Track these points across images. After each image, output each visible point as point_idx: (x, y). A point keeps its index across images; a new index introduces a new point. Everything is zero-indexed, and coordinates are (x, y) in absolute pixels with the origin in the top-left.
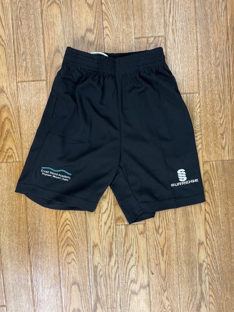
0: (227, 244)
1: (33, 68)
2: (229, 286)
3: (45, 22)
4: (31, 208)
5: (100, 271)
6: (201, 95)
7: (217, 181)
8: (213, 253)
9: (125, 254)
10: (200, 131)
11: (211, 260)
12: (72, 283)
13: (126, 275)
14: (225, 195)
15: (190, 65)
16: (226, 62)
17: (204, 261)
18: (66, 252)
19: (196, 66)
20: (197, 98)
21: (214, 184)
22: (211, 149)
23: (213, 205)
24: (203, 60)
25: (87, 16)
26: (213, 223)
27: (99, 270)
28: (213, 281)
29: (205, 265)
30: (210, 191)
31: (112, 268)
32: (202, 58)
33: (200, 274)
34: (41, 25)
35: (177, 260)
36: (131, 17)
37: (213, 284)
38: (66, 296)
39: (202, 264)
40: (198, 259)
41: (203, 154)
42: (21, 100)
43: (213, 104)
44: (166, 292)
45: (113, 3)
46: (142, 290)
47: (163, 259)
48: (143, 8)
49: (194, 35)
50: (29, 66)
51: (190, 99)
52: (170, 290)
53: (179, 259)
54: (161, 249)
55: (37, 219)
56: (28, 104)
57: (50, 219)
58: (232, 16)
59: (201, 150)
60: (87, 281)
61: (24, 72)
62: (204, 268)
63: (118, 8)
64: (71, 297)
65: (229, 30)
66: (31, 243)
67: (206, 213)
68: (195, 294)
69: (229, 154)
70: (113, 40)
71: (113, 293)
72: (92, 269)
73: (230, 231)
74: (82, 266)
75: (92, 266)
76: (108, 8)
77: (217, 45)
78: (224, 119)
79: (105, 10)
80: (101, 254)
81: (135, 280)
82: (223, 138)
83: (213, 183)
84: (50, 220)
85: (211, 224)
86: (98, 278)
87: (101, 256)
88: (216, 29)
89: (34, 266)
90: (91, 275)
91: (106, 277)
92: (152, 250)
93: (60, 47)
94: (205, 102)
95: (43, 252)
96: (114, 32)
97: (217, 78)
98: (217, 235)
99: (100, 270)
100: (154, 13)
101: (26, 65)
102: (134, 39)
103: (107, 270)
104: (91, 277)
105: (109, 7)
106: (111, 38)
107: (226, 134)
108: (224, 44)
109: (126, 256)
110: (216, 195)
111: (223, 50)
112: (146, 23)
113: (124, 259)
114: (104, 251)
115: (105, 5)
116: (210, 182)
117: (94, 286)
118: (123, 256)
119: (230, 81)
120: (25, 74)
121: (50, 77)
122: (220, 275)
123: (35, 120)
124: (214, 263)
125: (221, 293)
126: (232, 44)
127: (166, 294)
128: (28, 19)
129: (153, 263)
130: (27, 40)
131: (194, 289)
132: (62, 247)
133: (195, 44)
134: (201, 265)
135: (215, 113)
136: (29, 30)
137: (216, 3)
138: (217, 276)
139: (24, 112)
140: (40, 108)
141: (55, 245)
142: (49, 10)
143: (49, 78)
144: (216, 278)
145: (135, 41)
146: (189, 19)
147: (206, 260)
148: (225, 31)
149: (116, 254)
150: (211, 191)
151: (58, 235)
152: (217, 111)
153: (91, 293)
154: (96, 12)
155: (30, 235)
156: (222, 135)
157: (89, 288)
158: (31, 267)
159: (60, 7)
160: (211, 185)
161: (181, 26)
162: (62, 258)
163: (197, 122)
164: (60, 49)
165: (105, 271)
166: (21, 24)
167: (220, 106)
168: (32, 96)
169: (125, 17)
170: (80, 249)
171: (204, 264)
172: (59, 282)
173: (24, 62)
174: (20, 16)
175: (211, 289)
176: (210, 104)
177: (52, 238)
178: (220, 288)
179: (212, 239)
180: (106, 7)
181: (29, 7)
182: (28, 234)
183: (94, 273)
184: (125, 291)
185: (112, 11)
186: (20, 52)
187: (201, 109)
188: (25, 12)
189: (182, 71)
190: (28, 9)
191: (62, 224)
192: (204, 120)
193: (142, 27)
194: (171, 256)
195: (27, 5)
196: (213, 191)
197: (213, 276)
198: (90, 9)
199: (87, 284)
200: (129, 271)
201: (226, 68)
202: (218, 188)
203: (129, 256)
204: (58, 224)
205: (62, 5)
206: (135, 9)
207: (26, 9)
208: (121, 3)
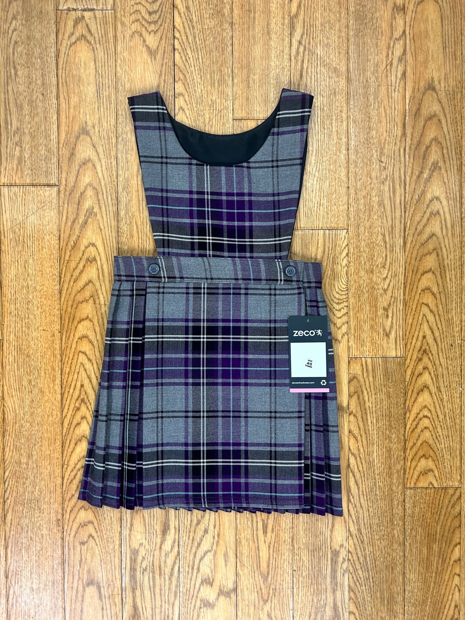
0: (385, 514)
1: (33, 159)
2: (386, 595)
3: (64, 75)
4: (14, 432)
5: (142, 561)
6: (350, 233)
7: (373, 396)
8: (359, 530)
9: (193, 529)
10: (345, 300)
11: (355, 545)
12: (86, 582)
13: (193, 568)
14: (387, 423)
15: (333, 177)
16: (398, 177)
17: (342, 546)
18: (77, 520)
19: (344, 179)
20: (343, 239)
21: (367, 401)
22: (364, 336)
23: (364, 440)
24: (358, 170)
25: (144, 71)
26: (362, 475)
27: (140, 558)
28: (358, 584)
29: (343, 554)
30: (360, 413)
31: (166, 554)
32: (356, 166)
33: (334, 571)
34: (54, 80)
35: (292, 542)
36: (227, 79)
37: (357, 590)
38: (74, 606)
39: (338, 552)
40: (330, 542)
41: (350, 344)
42: (7, 221)
43: (372, 251)
44: (268, 604)
45: (195, 49)
46: (222, 598)
47: (265, 540)
48: (251, 64)
49: (342, 122)
50: (27, 156)
51: (331, 240)
52: (275, 601)
53: (295, 541)
54: (263, 521)
55: (25, 454)
56: (20, 230)
57: (50, 455)
58: (413, 92)
59: (346, 337)
60: (116, 579)
61: (15, 167)
62: (342, 559)
63: (204, 60)
64: (82, 608)
65: (407, 118)
66: (9, 501)
67: (350, 455)
68: (323, 610)
69: (396, 346)
70: (192, 119)
71: (165, 603)
72: (128, 556)
73: (392, 490)
74: (107, 549)
75: (128, 550)
76: (186, 60)
77: (384, 144)
78: (391, 281)
79: (181, 61)
80: (146, 528)
81: (209, 579)
82: (387, 316)
83: (366, 398)
84: (50, 458)
85: (358, 475)
86: (138, 574)
87: (146, 530)
88: (383, 114)
89: (12, 547)
90: (126, 568)
91: (153, 572)
92: (246, 523)
93: (90, 123)
94: (358, 247)
95: (33, 520)
96: (194, 105)
97: (381, 204)
98: (369, 497)
99: (143, 557)
100: (271, 75)
101: (20, 154)
102: (231, 120)
103: (157, 559)
104: (123, 571)
105: (187, 58)
106: (188, 115)
107: (393, 309)
108: (396, 143)
109: (195, 532)
110: (369, 421)
111: (394, 155)
112: (255, 94)
113: (191, 538)
114: (152, 521)
115: (180, 53)
116: (361, 398)
117: (129, 589)
118: (190, 532)
119: (405, 212)
120: (17, 171)
121: (66, 180)
122: (370, 573)
123: (31, 261)
124: (360, 549)
125: (372, 609)
126: (411, 144)
127: (267, 608)
128: (29, 65)
129: (246, 547)
130: (26, 107)
131: (321, 600)
132: (71, 511)
133: (344, 140)
134: (336, 554)
135: (374, 267)
136: (31, 87)
137: (387, 66)
138: (364, 574)
139: (10, 243)
140: (44, 238)
141: (56, 506)
142: (71, 53)
143: (64, 182)
144: (362, 579)
145: (233, 125)
146: (335, 93)
147: (346, 544)
148: (399, 120)
149: (175, 527)
150: (362, 414)
151: (64, 487)
152: (378, 266)
153: (124, 603)
154: (162, 65)
155: (8, 485)
156: (386, 310)
157: (120, 592)
158: (6, 548)
159: (93, 48)
160: (362, 403)
161: (319, 103)
162: (68, 533)
163: (341, 283)
164: (89, 128)
165: (153, 561)
166: (16, 74)
167: (384, 255)
168: (28, 214)
169: (217, 77)
170: (106, 516)
171: (341, 551)
172: (61, 579)
173: (17, 148)
174: (14, 58)
175: (353, 599)
176: (367, 251)
177: (50, 493)
178: (369, 599)
179: (358, 505)
180: (181, 57)
181: (32, 43)
182: (5, 483)
183: (131, 564)
184: (190, 600)
185: (193, 65)
186: (9, 127)
187: (349, 259)
188: (25, 51)
189: (318, 187)
190: (30, 46)
191: (73, 466)
192: (355, 281)
193: (248, 99)
194: (282, 534)
195: (28, 38)
196: (366, 413)
197: (357, 574)
198: (151, 58)
199: (116, 585)
200: (200, 562)
201: (397, 187)
202: (374, 409)
203: (200, 533)
204: (65, 466)
205: (98, 46)
206: (236, 65)
207: (27, 46)
208: (211, 51)
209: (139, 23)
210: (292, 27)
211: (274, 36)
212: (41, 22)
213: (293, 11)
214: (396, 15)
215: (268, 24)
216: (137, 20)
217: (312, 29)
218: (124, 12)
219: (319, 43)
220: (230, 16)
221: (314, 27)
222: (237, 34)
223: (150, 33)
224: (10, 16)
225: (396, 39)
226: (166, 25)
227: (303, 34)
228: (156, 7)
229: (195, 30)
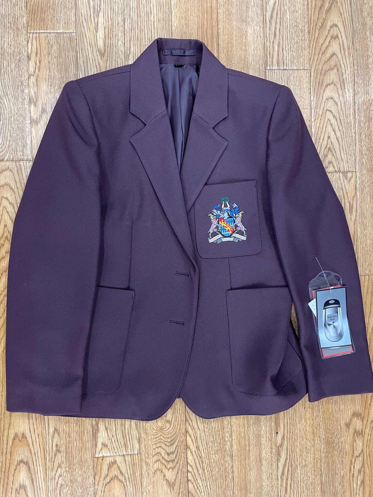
45: (204, 479)
48: (248, 486)
63: (211, 487)
76: (198, 488)
79: (193, 490)
105: (198, 486)
115: (192, 483)
137: (350, 477)
142: (106, 491)
154: (179, 493)
159: (124, 485)
180: (194, 486)
181: (75, 485)
185: (203, 491)
188: (69, 492)
190: (73, 487)
195: (71, 481)
198: (170, 489)
205: (128, 483)
206: (237, 488)
207: (71, 488)
208: (216, 479)
209: (160, 463)
210: (279, 455)
211: (264, 463)
212: (81, 468)
213: (279, 442)
214: (356, 438)
215: (260, 454)
216: (159, 460)
217: (293, 455)
218: (148, 455)
219: (299, 465)
220: (231, 450)
221: (295, 453)
222: (236, 464)
223: (168, 470)
224: (56, 465)
225: (356, 456)
226: (181, 462)
227: (287, 459)
228: (172, 449)
229: (204, 464)
